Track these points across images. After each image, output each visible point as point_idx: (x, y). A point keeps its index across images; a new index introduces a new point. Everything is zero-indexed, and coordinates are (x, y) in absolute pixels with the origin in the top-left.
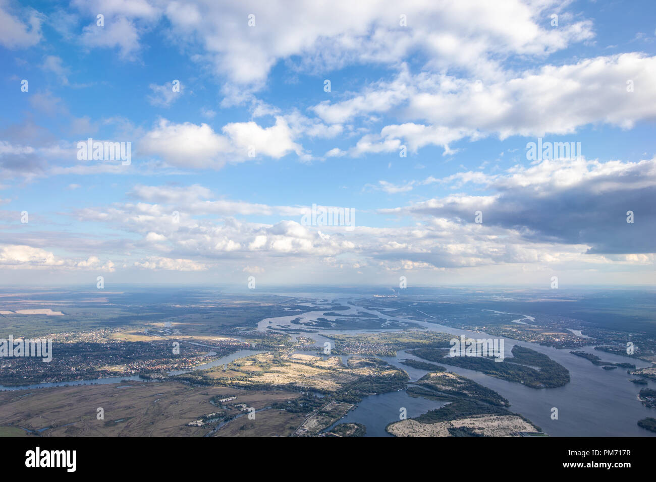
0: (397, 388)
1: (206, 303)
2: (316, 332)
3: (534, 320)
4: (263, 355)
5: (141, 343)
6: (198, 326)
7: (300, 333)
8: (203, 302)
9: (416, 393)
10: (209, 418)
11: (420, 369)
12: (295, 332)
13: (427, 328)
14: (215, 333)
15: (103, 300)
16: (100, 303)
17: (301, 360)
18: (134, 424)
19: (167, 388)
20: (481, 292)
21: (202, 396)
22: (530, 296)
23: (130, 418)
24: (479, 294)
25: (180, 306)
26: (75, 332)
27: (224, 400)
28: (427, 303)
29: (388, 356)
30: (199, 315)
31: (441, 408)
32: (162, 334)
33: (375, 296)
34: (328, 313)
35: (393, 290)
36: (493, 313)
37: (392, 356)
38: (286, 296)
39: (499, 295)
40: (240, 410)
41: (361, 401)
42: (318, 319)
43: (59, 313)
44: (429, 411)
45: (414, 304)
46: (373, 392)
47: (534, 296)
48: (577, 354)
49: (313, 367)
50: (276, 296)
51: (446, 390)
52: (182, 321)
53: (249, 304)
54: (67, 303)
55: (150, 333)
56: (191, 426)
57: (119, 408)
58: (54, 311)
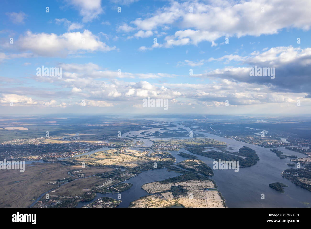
0: (164, 167)
1: (105, 124)
2: (148, 138)
3: (267, 133)
4: (112, 150)
5: (56, 144)
6: (91, 135)
7: (140, 139)
8: (103, 123)
9: (171, 169)
10: (61, 181)
11: (185, 157)
12: (137, 139)
13: (207, 137)
14: (97, 139)
15: (54, 122)
16: (51, 124)
17: (129, 152)
18: (22, 183)
19: (52, 166)
20: (253, 118)
21: (66, 170)
22: (276, 121)
23: (23, 180)
24: (252, 119)
25: (91, 125)
26: (27, 139)
27: (74, 172)
28: (218, 124)
29: (174, 151)
30: (97, 130)
31: (177, 176)
32: (70, 140)
33: (195, 120)
34: (163, 129)
35: (205, 117)
36: (249, 129)
37: (176, 151)
38: (149, 120)
39: (260, 119)
40: (79, 177)
41: (141, 173)
42: (155, 132)
43: (26, 129)
44: (170, 178)
45: (212, 124)
46: (150, 169)
47: (279, 120)
48: (273, 151)
49: (132, 156)
50: (144, 120)
51: (188, 168)
52: (85, 133)
53: (127, 124)
54: (34, 124)
55: (65, 139)
56: (49, 184)
57: (21, 176)
58: (24, 128)
